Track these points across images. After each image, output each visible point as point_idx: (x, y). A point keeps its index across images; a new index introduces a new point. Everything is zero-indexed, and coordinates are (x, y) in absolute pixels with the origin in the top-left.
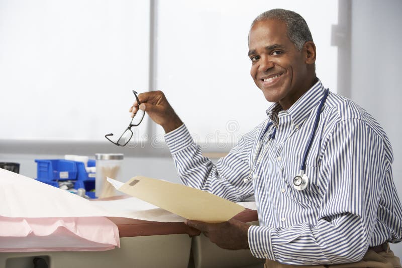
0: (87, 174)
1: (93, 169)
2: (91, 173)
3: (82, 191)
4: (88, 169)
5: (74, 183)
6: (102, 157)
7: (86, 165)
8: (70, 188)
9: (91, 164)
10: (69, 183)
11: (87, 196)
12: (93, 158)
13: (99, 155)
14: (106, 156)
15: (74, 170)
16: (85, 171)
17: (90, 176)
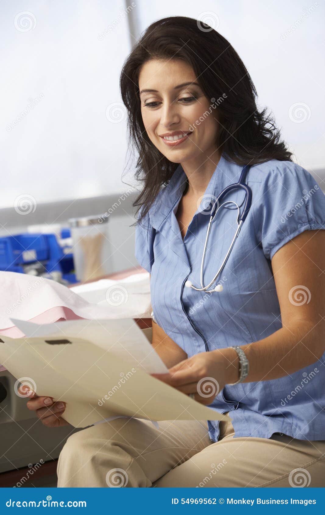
0: (61, 249)
1: (68, 241)
2: (67, 246)
3: (56, 274)
4: (62, 242)
5: (45, 266)
6: (78, 224)
7: (58, 237)
8: (40, 272)
9: (66, 235)
10: (38, 265)
11: (65, 281)
12: (66, 226)
13: (73, 220)
14: (84, 221)
15: (43, 246)
16: (58, 245)
17: (67, 252)
